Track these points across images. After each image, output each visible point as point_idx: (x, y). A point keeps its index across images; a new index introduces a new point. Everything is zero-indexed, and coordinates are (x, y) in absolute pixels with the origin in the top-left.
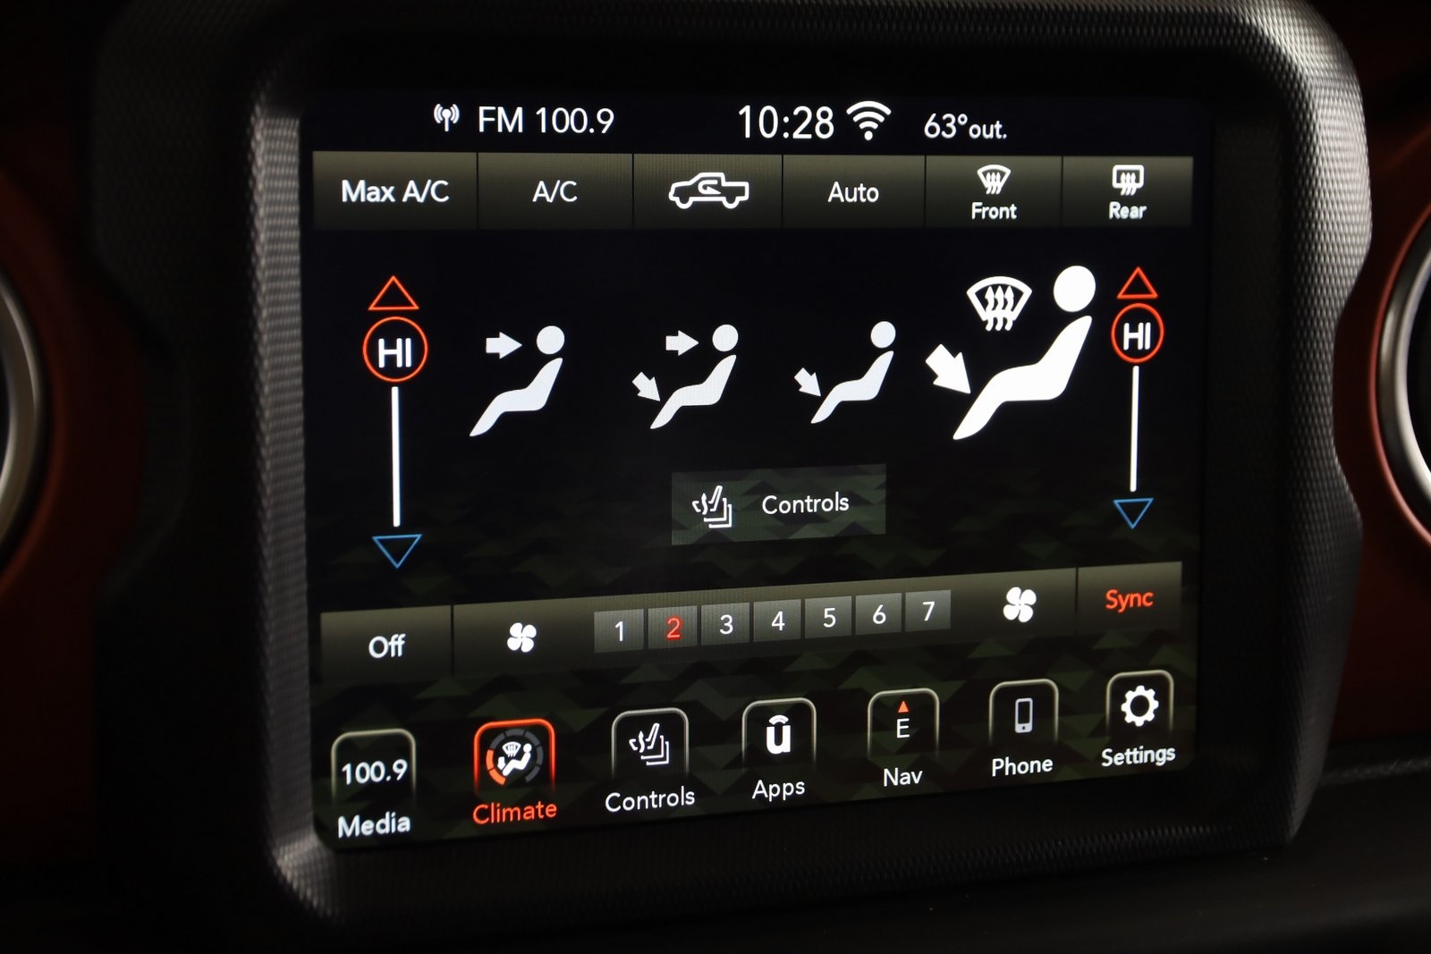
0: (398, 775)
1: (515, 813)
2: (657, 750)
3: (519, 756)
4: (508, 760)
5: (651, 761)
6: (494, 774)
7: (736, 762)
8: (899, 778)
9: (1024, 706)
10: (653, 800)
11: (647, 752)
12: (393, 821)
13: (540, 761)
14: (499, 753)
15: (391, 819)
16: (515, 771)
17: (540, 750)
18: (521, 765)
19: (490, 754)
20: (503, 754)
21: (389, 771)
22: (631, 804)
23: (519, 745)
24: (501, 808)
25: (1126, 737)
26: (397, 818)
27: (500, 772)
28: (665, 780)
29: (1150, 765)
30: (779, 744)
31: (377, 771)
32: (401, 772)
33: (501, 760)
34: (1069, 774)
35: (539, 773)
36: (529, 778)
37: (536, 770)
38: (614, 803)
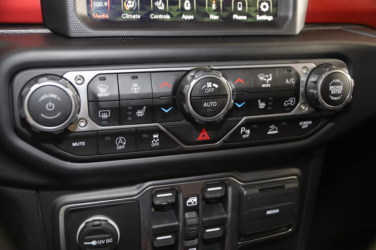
0: (105, 5)
1: (131, 17)
2: (161, 6)
3: (131, 4)
4: (129, 5)
5: (160, 8)
6: (126, 7)
7: (178, 10)
8: (214, 17)
9: (240, 5)
10: (161, 17)
11: (159, 6)
12: (105, 15)
13: (136, 5)
14: (127, 3)
15: (104, 15)
16: (131, 7)
17: (136, 3)
18: (132, 6)
19: (125, 3)
20: (128, 3)
21: (103, 5)
22: (156, 17)
23: (131, 2)
24: (128, 15)
25: (261, 13)
26: (106, 15)
27: (127, 7)
28: (163, 12)
29: (267, 20)
30: (187, 7)
31: (101, 4)
32: (106, 5)
33: (128, 4)
34: (250, 20)
35: (136, 8)
36: (134, 9)
37: (135, 7)
38: (152, 16)
